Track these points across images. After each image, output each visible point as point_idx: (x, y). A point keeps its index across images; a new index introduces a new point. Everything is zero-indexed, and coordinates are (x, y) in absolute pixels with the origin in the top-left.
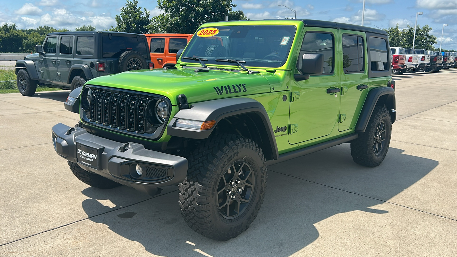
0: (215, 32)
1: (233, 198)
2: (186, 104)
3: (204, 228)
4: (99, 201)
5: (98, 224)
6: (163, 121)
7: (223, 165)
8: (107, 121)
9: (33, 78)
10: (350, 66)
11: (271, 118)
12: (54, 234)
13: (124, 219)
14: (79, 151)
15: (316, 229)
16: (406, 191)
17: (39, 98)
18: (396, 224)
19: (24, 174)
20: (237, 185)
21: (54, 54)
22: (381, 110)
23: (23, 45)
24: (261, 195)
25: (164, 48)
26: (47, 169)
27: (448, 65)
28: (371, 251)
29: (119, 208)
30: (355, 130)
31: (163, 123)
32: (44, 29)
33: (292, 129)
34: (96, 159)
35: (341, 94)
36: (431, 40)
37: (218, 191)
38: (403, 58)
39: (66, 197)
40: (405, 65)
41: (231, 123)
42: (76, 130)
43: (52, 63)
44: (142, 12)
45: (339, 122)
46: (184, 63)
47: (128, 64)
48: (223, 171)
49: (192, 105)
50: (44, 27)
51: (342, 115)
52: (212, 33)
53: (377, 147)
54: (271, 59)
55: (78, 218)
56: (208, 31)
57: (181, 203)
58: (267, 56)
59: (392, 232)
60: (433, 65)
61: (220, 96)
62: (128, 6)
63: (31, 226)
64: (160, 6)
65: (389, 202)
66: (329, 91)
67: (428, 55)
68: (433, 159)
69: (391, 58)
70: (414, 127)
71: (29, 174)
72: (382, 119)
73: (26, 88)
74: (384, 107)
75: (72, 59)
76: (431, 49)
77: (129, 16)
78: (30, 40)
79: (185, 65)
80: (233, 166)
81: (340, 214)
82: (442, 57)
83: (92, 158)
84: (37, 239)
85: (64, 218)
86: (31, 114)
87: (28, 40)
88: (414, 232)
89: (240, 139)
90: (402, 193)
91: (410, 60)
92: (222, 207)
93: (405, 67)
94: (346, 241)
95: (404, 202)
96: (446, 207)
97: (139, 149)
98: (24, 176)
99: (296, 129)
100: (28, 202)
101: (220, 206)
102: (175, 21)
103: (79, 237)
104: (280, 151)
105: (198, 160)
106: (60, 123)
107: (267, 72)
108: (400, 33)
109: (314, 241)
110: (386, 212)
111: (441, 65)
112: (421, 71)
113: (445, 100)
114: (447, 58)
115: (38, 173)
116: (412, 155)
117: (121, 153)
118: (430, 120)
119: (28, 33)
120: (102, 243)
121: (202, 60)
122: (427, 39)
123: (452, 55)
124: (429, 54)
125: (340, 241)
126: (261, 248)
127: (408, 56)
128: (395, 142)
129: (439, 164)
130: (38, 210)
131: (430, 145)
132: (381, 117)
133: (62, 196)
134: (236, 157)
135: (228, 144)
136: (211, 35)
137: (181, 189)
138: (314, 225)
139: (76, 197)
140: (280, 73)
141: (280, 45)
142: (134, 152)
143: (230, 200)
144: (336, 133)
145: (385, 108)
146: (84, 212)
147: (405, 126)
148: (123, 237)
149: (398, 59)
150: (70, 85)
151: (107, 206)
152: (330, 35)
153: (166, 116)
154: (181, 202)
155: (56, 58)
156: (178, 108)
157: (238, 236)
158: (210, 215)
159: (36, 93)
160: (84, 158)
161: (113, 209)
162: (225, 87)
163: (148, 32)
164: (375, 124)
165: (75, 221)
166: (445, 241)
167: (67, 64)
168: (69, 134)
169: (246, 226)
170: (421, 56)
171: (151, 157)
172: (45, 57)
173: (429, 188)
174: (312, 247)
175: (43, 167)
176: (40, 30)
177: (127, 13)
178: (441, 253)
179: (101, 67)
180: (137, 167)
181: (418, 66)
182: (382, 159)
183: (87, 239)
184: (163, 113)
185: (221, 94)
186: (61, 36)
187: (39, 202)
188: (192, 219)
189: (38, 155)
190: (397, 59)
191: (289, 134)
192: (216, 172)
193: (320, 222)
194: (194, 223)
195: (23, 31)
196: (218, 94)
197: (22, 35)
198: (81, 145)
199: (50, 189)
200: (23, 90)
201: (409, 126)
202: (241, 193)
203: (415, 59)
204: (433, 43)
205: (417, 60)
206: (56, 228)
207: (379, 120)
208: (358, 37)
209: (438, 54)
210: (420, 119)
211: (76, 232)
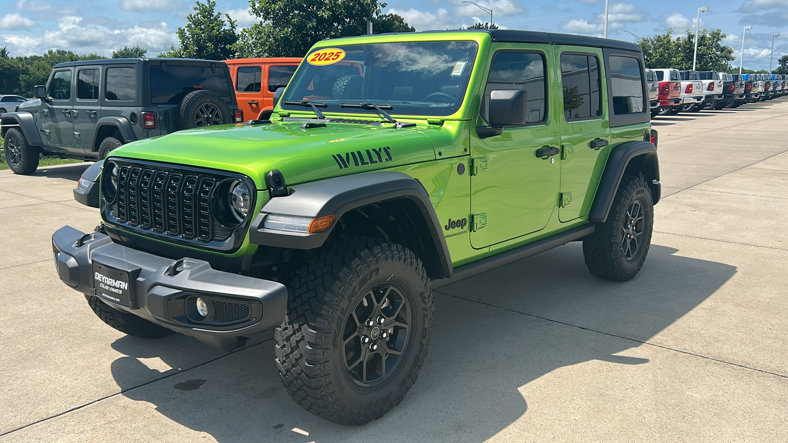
0: (339, 55)
1: (372, 350)
2: (282, 188)
3: (322, 405)
4: (141, 360)
5: (137, 403)
6: (242, 217)
7: (351, 294)
8: (147, 221)
9: (32, 143)
10: (580, 105)
11: (436, 207)
12: (58, 424)
13: (184, 391)
14: (98, 276)
15: (522, 397)
16: (679, 322)
17: (45, 177)
18: (661, 383)
19: (9, 317)
20: (379, 326)
21: (67, 101)
22: (634, 181)
23: (20, 84)
24: (424, 342)
25: (260, 83)
26: (52, 306)
27: (754, 97)
28: (617, 433)
29: (175, 372)
30: (589, 219)
31: (244, 222)
32: (57, 55)
33: (475, 223)
34: (126, 289)
35: (562, 158)
36: (724, 54)
37: (345, 339)
38: (677, 87)
39: (82, 355)
40: (681, 99)
41: (367, 217)
42: (93, 237)
43: (64, 116)
44: (224, 22)
45: (560, 207)
46: (286, 112)
47: (196, 113)
48: (352, 304)
49: (293, 188)
50: (56, 51)
51: (564, 195)
52: (333, 57)
53: (629, 246)
54: (437, 102)
55: (102, 393)
56: (326, 54)
57: (279, 362)
58: (429, 96)
59: (654, 396)
60: (728, 97)
61: (344, 171)
62: (199, 11)
63: (18, 411)
64: (255, 9)
65: (649, 342)
66: (539, 154)
67: (719, 81)
68: (727, 263)
69: (656, 88)
70: (695, 207)
71: (19, 315)
72: (636, 198)
73: (20, 160)
74: (638, 176)
75: (98, 108)
76: (724, 69)
77: (201, 29)
78: (32, 76)
79: (288, 116)
80: (371, 292)
81: (564, 367)
82: (744, 82)
83: (120, 288)
84: (26, 434)
85: (77, 394)
86: (29, 207)
87: (28, 74)
88: (692, 396)
89: (381, 246)
90: (672, 327)
91: (689, 90)
92: (353, 366)
93: (681, 102)
94: (573, 417)
95: (676, 342)
96: (747, 348)
97: (202, 271)
98: (10, 319)
99: (483, 221)
100: (13, 368)
101: (349, 365)
102: (282, 36)
103: (102, 428)
104: (455, 263)
105: (308, 286)
106: (67, 226)
107: (430, 123)
108: (673, 44)
109: (517, 419)
110: (645, 361)
111: (742, 97)
112: (708, 107)
113: (748, 159)
114: (752, 85)
115: (34, 314)
116: (691, 256)
117: (170, 277)
118: (722, 194)
119: (28, 63)
120: (142, 438)
121: (316, 106)
122: (718, 53)
123: (761, 79)
124: (721, 78)
125: (563, 417)
126: (424, 436)
127: (684, 84)
128: (662, 234)
129: (737, 271)
130: (31, 382)
131: (721, 238)
132: (634, 194)
133: (76, 353)
134: (374, 278)
135: (361, 255)
136: (331, 62)
137: (278, 337)
138: (518, 389)
139: (101, 355)
140: (452, 126)
141: (451, 76)
142: (192, 278)
143: (368, 353)
144: (555, 226)
145: (640, 179)
146: (114, 382)
147: (679, 207)
148: (181, 425)
149: (668, 88)
150: (97, 153)
151: (155, 368)
152: (539, 55)
153: (247, 210)
154: (279, 360)
155: (70, 107)
156: (269, 195)
157: (385, 415)
158: (331, 383)
159: (38, 168)
160: (107, 288)
161: (167, 375)
162: (353, 154)
163: (234, 56)
164: (624, 207)
165: (97, 400)
166: (745, 410)
167: (91, 118)
168: (81, 246)
169: (399, 398)
170: (707, 82)
171: (221, 284)
172: (53, 105)
173: (720, 315)
174: (514, 430)
175: (45, 302)
176: (50, 57)
177: (197, 23)
178: (739, 432)
179: (150, 120)
180: (199, 303)
181: (702, 100)
182: (638, 266)
183: (116, 431)
184: (242, 204)
185: (346, 166)
186: (77, 69)
187: (34, 367)
188: (299, 390)
189: (36, 280)
190: (667, 90)
191: (471, 231)
192: (340, 306)
193: (529, 384)
194: (302, 397)
195: (20, 59)
196: (341, 167)
197: (18, 67)
198: (101, 266)
199: (55, 342)
200: (15, 164)
201: (686, 205)
202: (388, 339)
203: (697, 88)
204: (729, 60)
205: (701, 90)
206: (61, 412)
207: (630, 199)
208: (589, 57)
209: (736, 78)
210: (706, 192)
211: (97, 420)
